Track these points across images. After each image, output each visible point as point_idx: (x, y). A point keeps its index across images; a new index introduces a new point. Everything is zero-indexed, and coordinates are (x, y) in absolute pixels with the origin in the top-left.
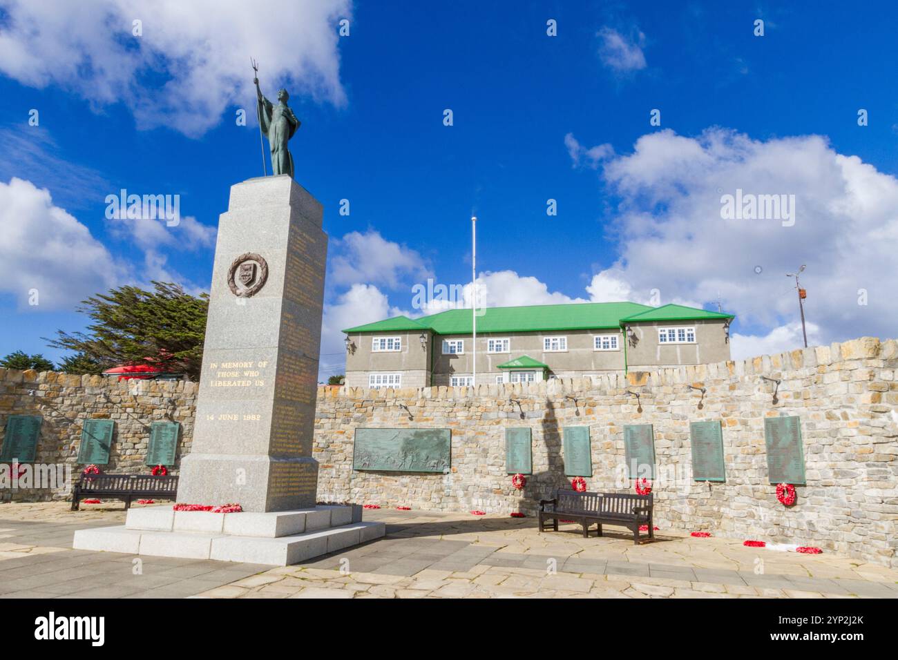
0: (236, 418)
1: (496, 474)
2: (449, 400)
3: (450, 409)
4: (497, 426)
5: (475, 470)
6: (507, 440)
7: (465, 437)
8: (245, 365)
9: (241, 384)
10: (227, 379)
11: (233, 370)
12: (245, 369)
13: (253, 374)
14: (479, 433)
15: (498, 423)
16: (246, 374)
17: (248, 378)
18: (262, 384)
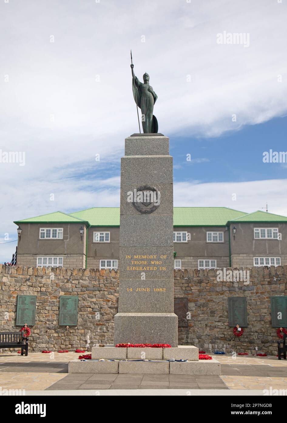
0: (148, 290)
1: (222, 327)
2: (186, 278)
3: (186, 285)
4: (222, 296)
5: (206, 325)
6: (229, 305)
7: (199, 303)
8: (151, 257)
9: (150, 269)
10: (139, 266)
11: (142, 260)
12: (151, 260)
13: (157, 263)
14: (208, 301)
15: (222, 294)
16: (153, 263)
17: (154, 265)
18: (164, 269)
